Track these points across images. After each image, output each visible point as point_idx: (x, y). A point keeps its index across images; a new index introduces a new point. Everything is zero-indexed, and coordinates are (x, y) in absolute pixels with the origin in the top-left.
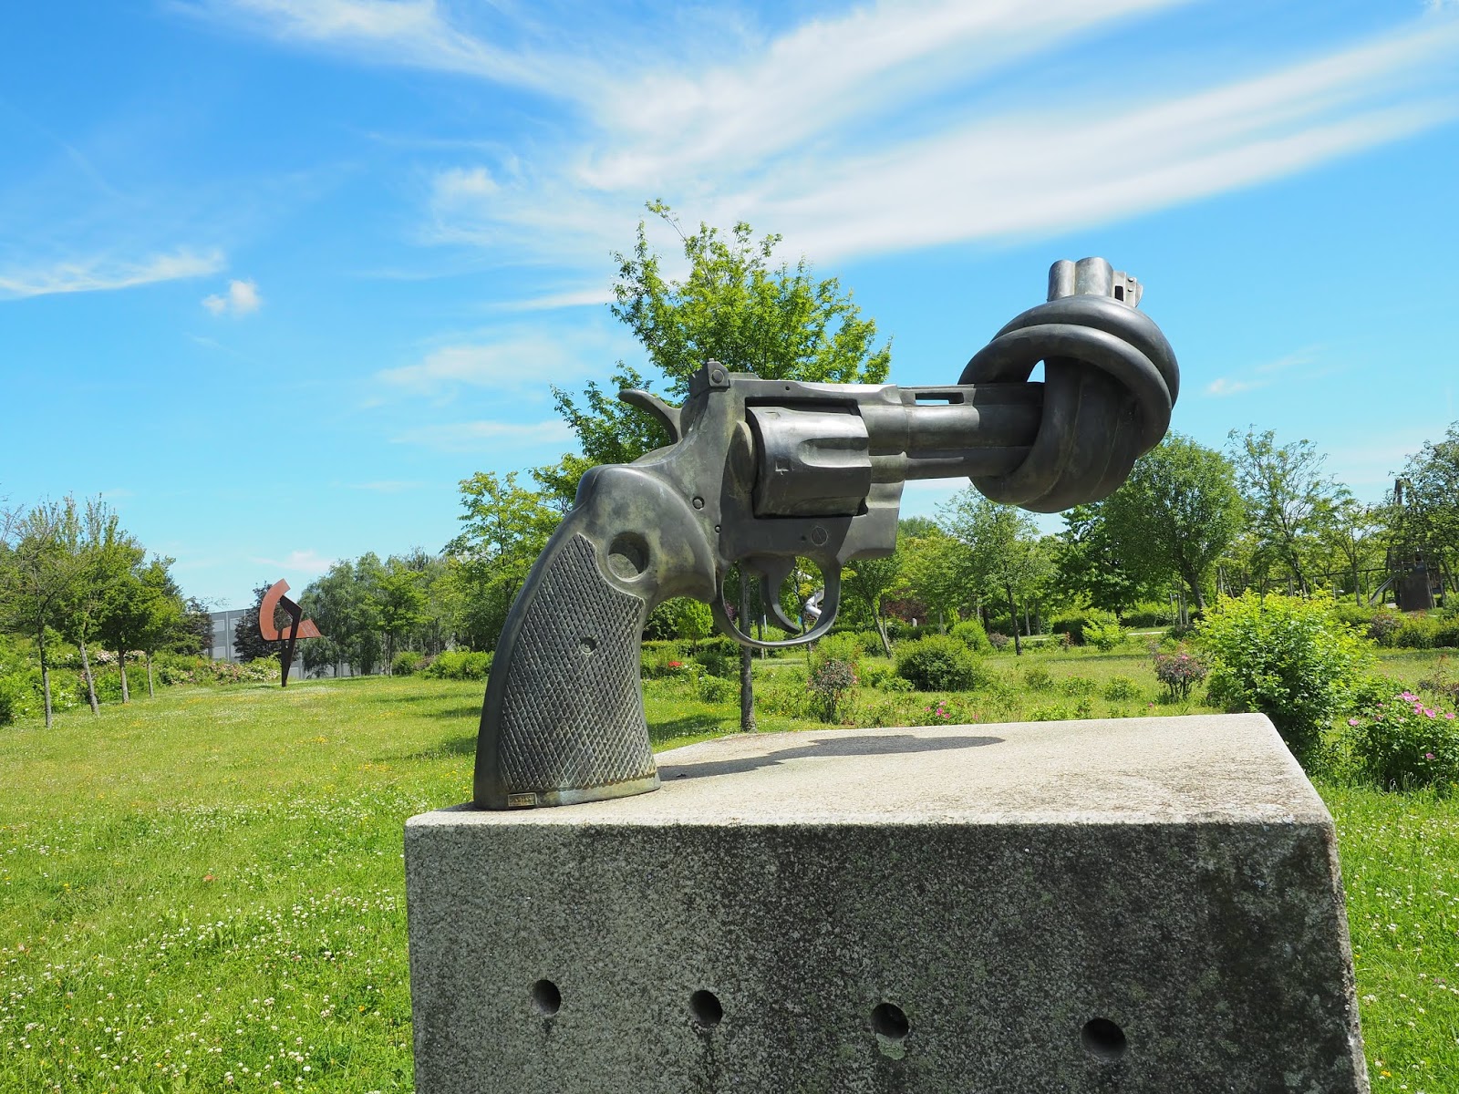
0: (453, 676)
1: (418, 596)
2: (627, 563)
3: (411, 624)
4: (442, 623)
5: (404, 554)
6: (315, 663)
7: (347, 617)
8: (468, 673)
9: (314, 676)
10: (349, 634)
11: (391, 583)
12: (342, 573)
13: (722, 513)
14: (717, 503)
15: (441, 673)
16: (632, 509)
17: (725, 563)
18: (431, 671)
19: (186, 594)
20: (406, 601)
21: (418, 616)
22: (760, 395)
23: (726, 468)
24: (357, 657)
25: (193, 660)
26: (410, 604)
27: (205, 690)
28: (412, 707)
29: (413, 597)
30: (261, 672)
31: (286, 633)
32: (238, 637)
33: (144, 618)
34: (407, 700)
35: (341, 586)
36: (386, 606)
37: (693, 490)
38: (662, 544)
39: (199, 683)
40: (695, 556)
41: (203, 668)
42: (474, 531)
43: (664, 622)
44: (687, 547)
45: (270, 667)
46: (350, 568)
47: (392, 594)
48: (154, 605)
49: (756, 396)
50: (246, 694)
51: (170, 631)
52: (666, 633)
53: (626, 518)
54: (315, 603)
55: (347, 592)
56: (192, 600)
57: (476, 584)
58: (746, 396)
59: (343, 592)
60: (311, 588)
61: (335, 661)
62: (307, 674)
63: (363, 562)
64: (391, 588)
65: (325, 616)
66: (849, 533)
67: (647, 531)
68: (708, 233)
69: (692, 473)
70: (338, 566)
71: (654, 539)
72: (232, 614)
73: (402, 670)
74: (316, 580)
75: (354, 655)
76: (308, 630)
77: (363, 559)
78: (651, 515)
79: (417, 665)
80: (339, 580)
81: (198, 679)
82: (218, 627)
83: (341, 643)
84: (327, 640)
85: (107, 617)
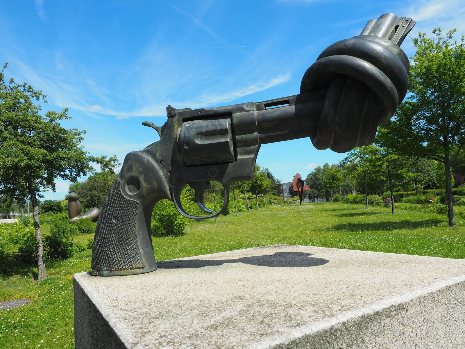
0: (351, 203)
1: (339, 176)
2: (134, 188)
3: (337, 185)
4: (351, 185)
5: (337, 163)
6: (312, 198)
7: (321, 183)
8: (355, 202)
9: (312, 202)
10: (321, 189)
11: (331, 173)
12: (318, 170)
13: (171, 166)
14: (170, 163)
15: (347, 201)
16: (134, 168)
17: (172, 186)
18: (345, 201)
19: (275, 178)
20: (336, 178)
21: (340, 183)
22: (188, 117)
23: (174, 148)
24: (324, 196)
25: (277, 197)
26: (337, 179)
27: (280, 206)
28: (333, 213)
29: (338, 177)
30: (295, 200)
31: (300, 189)
32: (290, 190)
33: (261, 186)
34: (331, 210)
35: (318, 174)
36: (329, 180)
37: (160, 158)
38: (145, 180)
39: (279, 204)
40: (158, 184)
41: (280, 199)
42: (351, 155)
43: (434, 183)
44: (154, 181)
45: (297, 198)
46: (320, 168)
47: (331, 176)
48: (263, 182)
49: (187, 117)
50: (290, 207)
51: (268, 189)
52: (435, 187)
53: (132, 171)
54: (311, 179)
55: (320, 176)
56: (277, 180)
57: (353, 173)
58: (183, 118)
59: (319, 176)
60: (309, 175)
61: (318, 197)
62: (310, 201)
63: (324, 166)
64: (331, 174)
65: (314, 183)
66: (227, 170)
67: (139, 176)
68: (422, 36)
69: (160, 152)
70: (317, 168)
71: (142, 178)
72: (288, 183)
73: (336, 200)
74: (310, 172)
75: (323, 195)
76: (306, 188)
77: (324, 165)
78: (140, 169)
79: (340, 199)
80: (317, 172)
81: (279, 202)
82: (285, 187)
83: (319, 191)
84: (315, 191)
85: (251, 185)
